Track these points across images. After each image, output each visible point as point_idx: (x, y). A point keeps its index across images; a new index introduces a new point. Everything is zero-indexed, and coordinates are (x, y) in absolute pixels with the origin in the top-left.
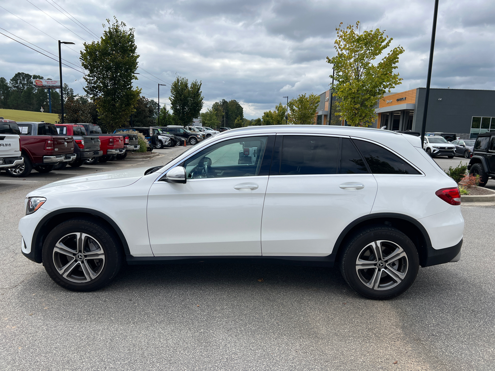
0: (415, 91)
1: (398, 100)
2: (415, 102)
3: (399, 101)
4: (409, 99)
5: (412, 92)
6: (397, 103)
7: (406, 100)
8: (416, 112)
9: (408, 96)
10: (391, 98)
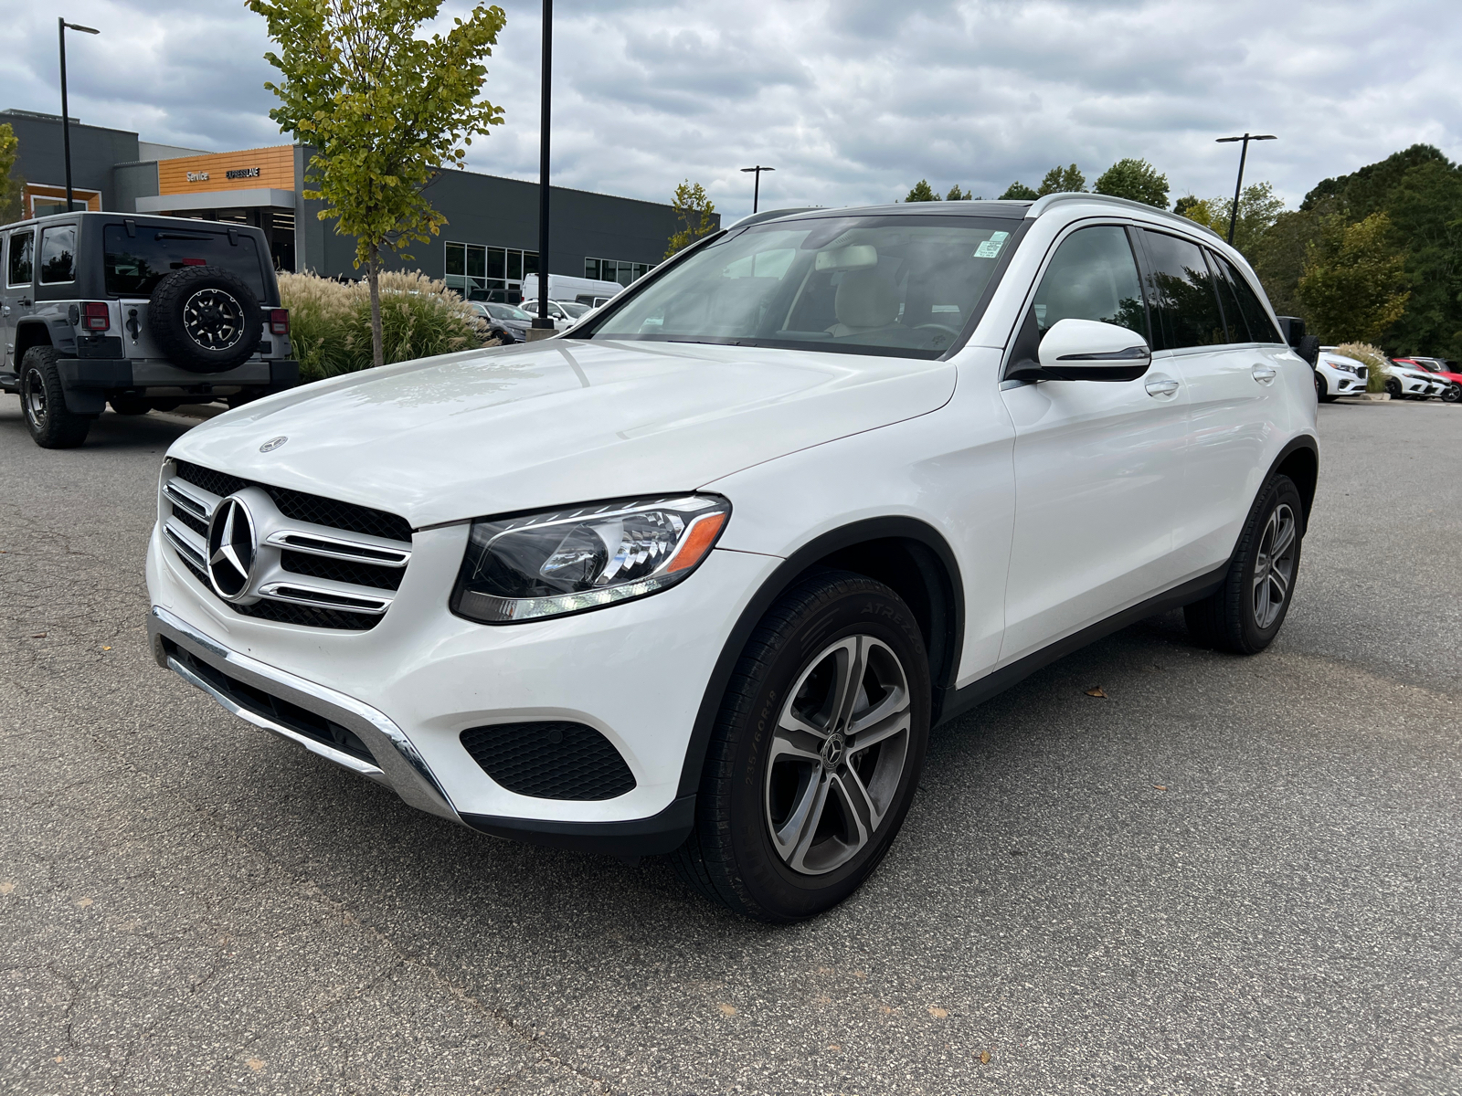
0: (288, 153)
1: (231, 175)
2: (293, 185)
3: (236, 180)
4: (270, 176)
5: (278, 154)
6: (230, 184)
7: (261, 177)
8: (303, 217)
9: (265, 166)
10: (207, 167)
